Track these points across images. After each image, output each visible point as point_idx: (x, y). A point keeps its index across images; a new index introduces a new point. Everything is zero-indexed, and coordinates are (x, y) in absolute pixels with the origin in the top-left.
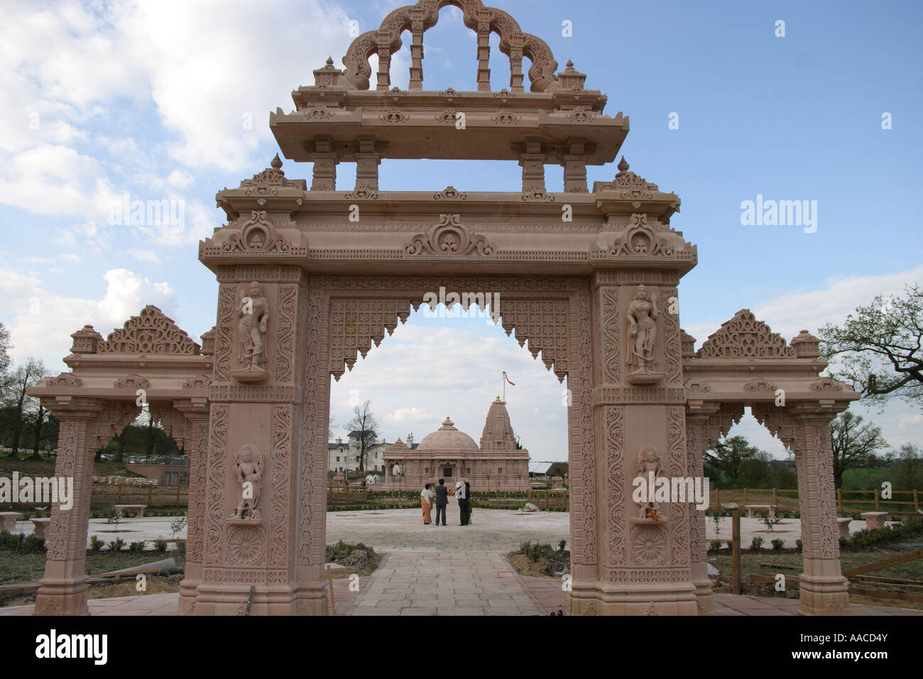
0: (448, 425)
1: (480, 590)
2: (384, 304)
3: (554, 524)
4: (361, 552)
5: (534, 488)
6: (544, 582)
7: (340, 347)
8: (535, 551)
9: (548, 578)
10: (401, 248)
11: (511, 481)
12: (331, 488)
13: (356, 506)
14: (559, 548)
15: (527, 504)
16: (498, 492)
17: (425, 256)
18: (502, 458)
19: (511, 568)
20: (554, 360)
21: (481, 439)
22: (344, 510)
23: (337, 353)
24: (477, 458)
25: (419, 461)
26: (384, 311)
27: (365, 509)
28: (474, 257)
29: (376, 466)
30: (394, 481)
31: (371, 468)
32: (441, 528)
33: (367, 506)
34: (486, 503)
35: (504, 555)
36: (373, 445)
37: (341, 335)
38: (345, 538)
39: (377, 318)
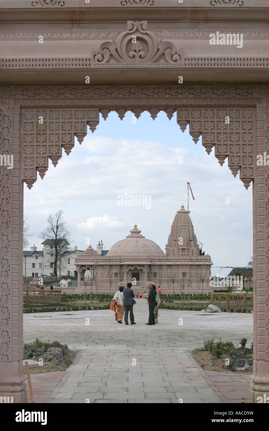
0: (136, 232)
1: (167, 384)
2: (73, 113)
3: (235, 324)
4: (57, 349)
5: (215, 291)
6: (227, 376)
7: (32, 156)
8: (218, 348)
9: (230, 373)
10: (89, 56)
11: (194, 285)
12: (27, 291)
13: (51, 308)
14: (240, 346)
15: (210, 306)
16: (182, 294)
17: (113, 64)
18: (186, 263)
19: (196, 365)
20: (240, 167)
21: (167, 246)
22: (40, 311)
23: (29, 162)
24: (163, 263)
25: (108, 267)
26: (73, 120)
27: (60, 310)
28: (162, 64)
29: (69, 272)
30: (86, 285)
31: (64, 273)
32: (130, 327)
33: (62, 308)
34: (171, 305)
35: (188, 351)
36: (66, 252)
37: (32, 144)
38: (42, 337)
39: (67, 126)
